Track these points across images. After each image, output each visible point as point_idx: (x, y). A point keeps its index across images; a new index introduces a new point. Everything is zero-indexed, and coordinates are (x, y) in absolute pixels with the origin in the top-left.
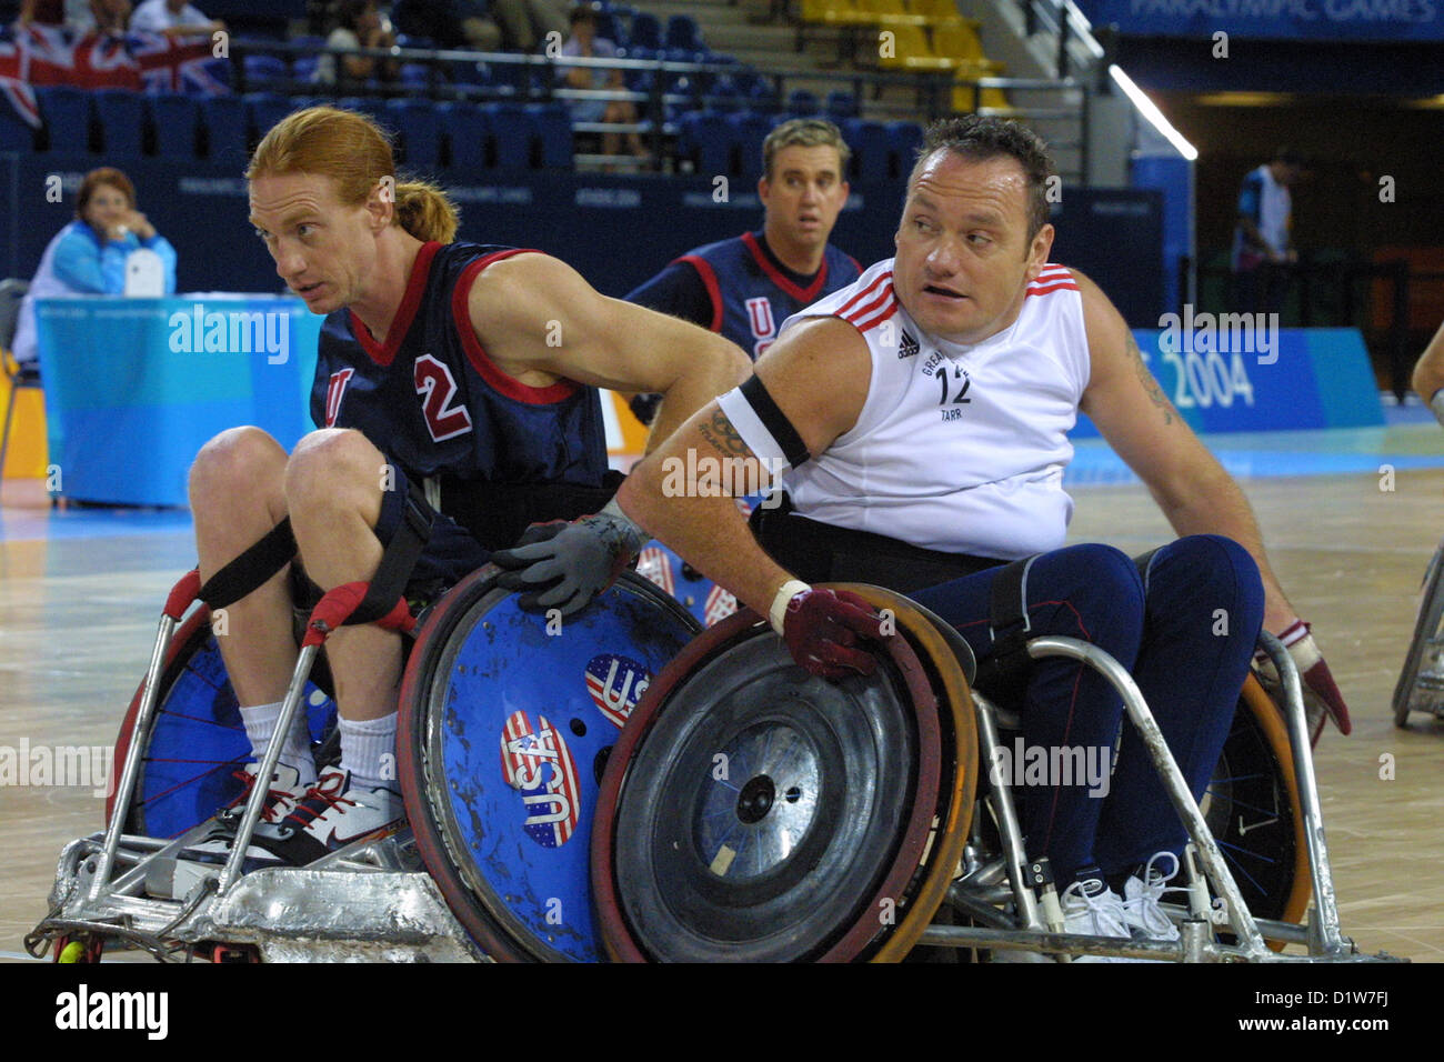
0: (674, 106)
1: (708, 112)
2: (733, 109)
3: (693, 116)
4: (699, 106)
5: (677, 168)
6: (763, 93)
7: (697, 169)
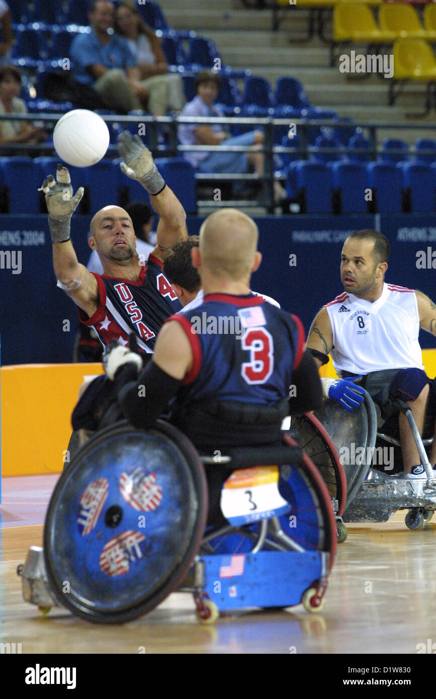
0: (281, 155)
1: (313, 160)
2: (335, 157)
3: (300, 164)
4: (305, 156)
5: (286, 210)
6: (361, 143)
7: (303, 210)
